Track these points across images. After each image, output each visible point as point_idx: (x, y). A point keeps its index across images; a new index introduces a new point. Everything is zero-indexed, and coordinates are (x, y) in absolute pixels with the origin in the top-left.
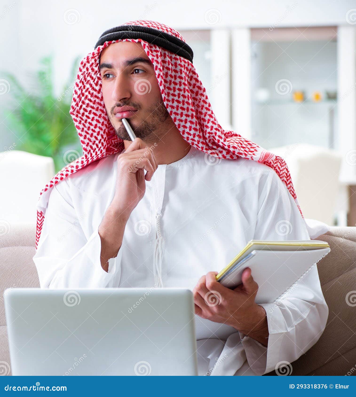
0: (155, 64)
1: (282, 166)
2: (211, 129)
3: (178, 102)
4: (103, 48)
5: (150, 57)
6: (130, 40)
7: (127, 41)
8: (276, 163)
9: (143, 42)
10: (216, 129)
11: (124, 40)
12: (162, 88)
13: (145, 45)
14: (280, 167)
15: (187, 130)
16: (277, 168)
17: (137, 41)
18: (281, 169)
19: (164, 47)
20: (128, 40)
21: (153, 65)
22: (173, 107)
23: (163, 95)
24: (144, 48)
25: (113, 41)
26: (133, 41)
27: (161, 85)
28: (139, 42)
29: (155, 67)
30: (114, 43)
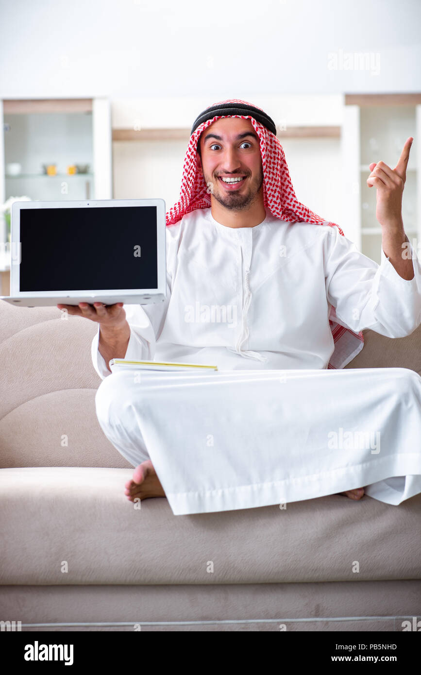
0: (262, 139)
3: (273, 174)
4: (212, 122)
5: (258, 133)
6: (240, 117)
7: (236, 117)
9: (252, 119)
11: (233, 116)
12: (264, 160)
13: (254, 121)
15: (275, 199)
17: (247, 117)
19: (265, 126)
20: (238, 116)
21: (260, 140)
22: (269, 178)
23: (264, 167)
24: (254, 124)
25: (223, 116)
26: (242, 117)
27: (264, 158)
28: (249, 119)
29: (261, 141)
30: (223, 118)
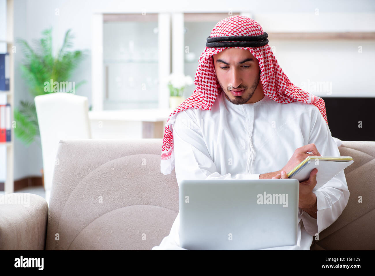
1: (321, 105)
2: (283, 88)
8: (317, 102)
10: (286, 88)
14: (320, 105)
16: (318, 105)
18: (321, 106)
